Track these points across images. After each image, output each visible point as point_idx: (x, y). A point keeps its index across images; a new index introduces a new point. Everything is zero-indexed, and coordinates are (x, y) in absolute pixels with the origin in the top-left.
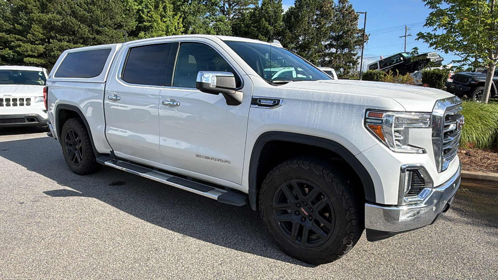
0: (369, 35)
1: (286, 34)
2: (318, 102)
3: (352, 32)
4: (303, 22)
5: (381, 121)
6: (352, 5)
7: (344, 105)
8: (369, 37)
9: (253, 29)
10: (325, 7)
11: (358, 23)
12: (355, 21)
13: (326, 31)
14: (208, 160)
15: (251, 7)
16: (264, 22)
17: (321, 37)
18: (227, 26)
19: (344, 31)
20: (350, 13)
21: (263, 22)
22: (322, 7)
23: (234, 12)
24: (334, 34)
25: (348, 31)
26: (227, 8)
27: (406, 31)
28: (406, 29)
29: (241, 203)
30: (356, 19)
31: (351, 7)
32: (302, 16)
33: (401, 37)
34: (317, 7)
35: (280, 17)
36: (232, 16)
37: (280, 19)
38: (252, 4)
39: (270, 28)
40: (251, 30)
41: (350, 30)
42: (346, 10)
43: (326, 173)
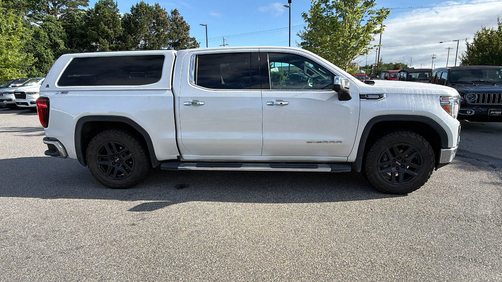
0: (200, 43)
1: (128, 38)
2: (411, 94)
3: (186, 40)
4: (143, 28)
5: (448, 103)
6: (183, 17)
7: (428, 95)
8: (200, 45)
9: (91, 32)
10: (161, 17)
11: (190, 33)
12: (187, 31)
13: (165, 38)
14: (320, 144)
15: (81, 9)
16: (103, 26)
17: (162, 43)
18: (58, 27)
19: (181, 39)
20: (182, 24)
21: (101, 25)
22: (158, 16)
23: (61, 12)
24: (171, 41)
25: (184, 39)
26: (52, 8)
27: (224, 41)
28: (224, 40)
29: (349, 169)
30: (188, 30)
31: (182, 18)
32: (141, 23)
33: (221, 46)
34: (153, 16)
35: (119, 22)
36: (59, 16)
37: (119, 24)
38: (81, 5)
39: (110, 32)
40: (89, 33)
41: (185, 38)
42: (179, 21)
43: (418, 136)
